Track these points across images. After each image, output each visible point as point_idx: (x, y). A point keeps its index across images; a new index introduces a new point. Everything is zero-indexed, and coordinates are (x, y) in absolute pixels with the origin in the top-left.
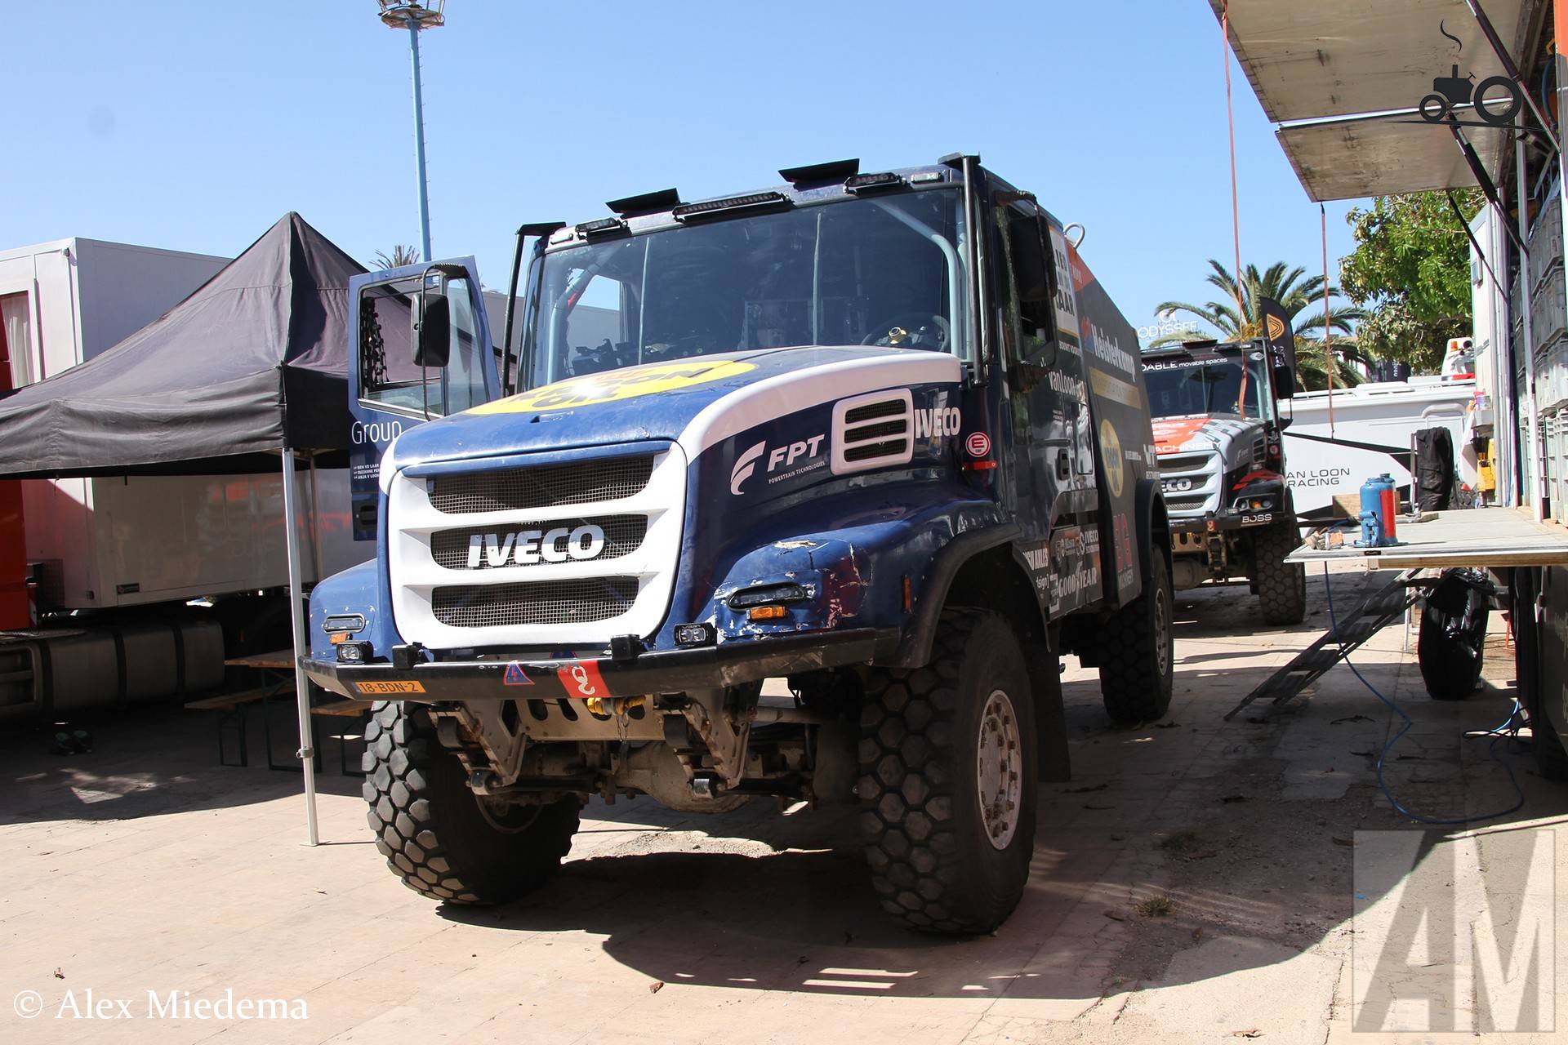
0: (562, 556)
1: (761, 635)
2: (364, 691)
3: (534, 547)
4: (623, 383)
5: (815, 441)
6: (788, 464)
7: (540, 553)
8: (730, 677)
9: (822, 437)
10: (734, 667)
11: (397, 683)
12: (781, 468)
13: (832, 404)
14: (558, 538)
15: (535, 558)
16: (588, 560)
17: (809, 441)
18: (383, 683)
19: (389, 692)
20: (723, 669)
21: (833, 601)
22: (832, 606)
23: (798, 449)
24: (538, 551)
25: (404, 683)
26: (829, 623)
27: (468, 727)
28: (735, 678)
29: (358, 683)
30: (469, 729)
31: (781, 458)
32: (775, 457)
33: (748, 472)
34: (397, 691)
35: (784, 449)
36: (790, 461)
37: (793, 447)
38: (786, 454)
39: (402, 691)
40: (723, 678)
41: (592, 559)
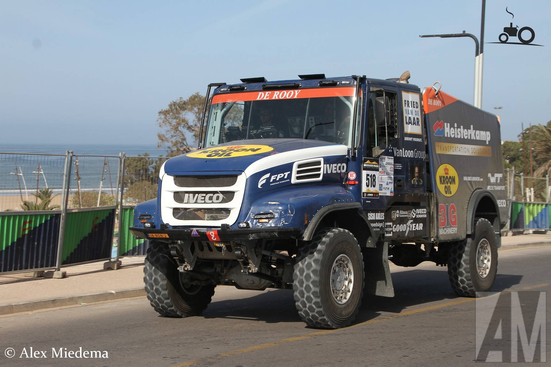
0: (211, 201)
1: (261, 227)
2: (151, 237)
3: (203, 198)
4: (234, 151)
5: (286, 174)
6: (277, 180)
7: (205, 200)
8: (252, 237)
9: (289, 172)
10: (253, 235)
11: (161, 234)
12: (275, 181)
13: (293, 163)
14: (210, 196)
15: (203, 201)
16: (218, 203)
17: (285, 174)
18: (157, 234)
19: (158, 237)
20: (250, 235)
21: (282, 219)
22: (282, 220)
23: (281, 176)
24: (204, 200)
25: (163, 235)
26: (280, 225)
27: (180, 250)
28: (253, 237)
29: (149, 234)
30: (180, 251)
31: (275, 178)
32: (273, 178)
33: (264, 182)
34: (161, 237)
35: (276, 176)
36: (278, 179)
37: (279, 175)
38: (277, 177)
39: (162, 237)
40: (250, 237)
41: (219, 203)
